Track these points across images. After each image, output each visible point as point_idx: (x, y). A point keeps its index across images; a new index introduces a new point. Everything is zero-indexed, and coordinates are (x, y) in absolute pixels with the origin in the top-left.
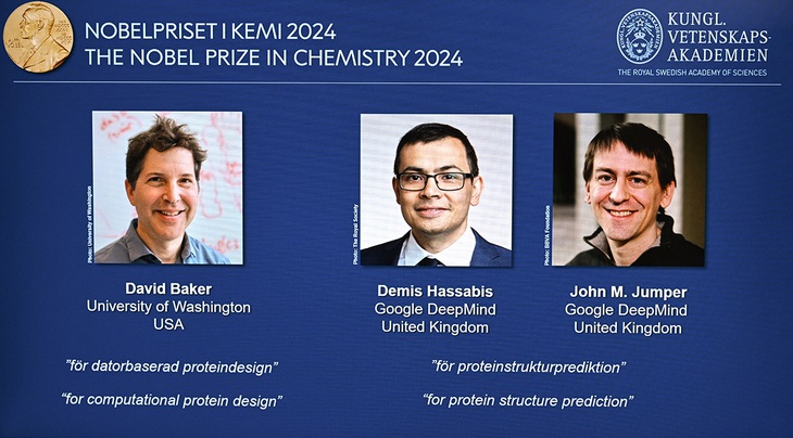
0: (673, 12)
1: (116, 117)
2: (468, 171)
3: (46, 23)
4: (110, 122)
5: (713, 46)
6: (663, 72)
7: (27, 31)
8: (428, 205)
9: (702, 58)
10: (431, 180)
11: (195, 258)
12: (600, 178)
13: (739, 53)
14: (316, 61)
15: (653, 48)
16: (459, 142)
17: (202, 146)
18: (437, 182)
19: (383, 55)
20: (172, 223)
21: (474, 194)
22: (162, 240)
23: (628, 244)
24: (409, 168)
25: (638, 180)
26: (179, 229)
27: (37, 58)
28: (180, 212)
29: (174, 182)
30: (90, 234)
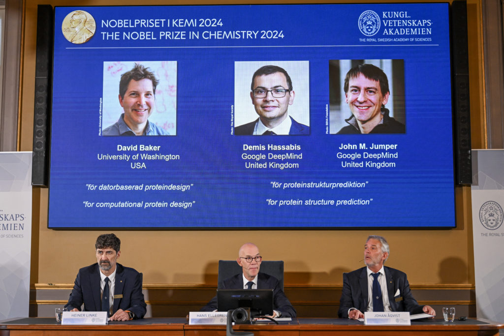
0: (385, 11)
1: (116, 64)
2: (287, 88)
3: (83, 21)
4: (112, 67)
5: (405, 27)
6: (381, 40)
7: (74, 24)
8: (268, 105)
9: (400, 33)
10: (269, 93)
11: (153, 133)
12: (352, 90)
13: (418, 31)
14: (213, 37)
15: (376, 29)
16: (282, 74)
17: (157, 77)
18: (272, 94)
19: (246, 34)
20: (141, 115)
21: (290, 99)
22: (136, 124)
23: (367, 123)
24: (259, 87)
25: (371, 92)
26: (145, 118)
27: (78, 36)
28: (145, 110)
29: (143, 95)
30: (100, 121)
